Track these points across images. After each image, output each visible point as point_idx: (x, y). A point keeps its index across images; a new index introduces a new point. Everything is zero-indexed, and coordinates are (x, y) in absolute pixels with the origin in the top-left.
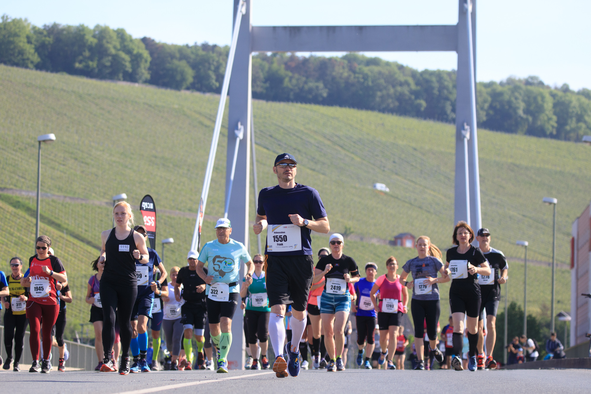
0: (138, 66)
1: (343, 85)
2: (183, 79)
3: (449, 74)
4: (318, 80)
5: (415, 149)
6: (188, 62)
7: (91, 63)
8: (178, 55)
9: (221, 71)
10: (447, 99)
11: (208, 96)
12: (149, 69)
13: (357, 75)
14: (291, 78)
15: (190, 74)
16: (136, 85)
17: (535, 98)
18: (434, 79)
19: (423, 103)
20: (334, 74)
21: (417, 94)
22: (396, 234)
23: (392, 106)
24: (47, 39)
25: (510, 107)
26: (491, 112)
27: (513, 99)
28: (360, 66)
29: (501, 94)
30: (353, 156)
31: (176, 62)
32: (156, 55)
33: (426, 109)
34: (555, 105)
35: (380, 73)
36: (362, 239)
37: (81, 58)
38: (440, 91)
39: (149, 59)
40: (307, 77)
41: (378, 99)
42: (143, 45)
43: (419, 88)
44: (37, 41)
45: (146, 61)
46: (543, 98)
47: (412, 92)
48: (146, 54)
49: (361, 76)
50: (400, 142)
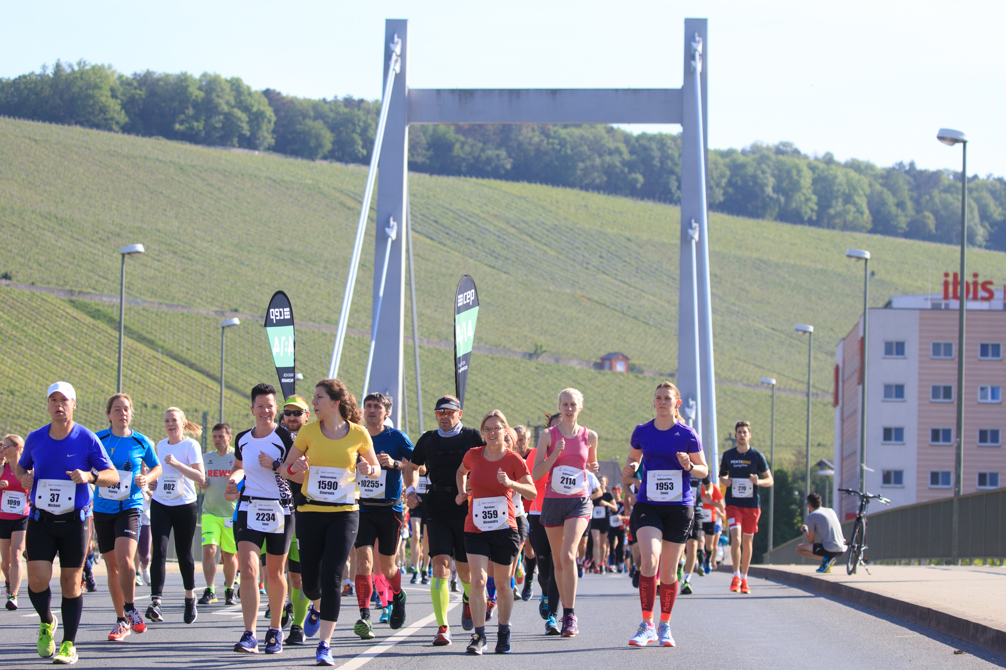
0: (259, 127)
1: (533, 153)
2: (320, 146)
3: (674, 139)
4: (499, 146)
5: (629, 240)
6: (326, 123)
7: (195, 124)
8: (312, 114)
9: (370, 133)
10: (672, 172)
11: (352, 167)
12: (274, 132)
13: (551, 140)
14: (463, 144)
15: (328, 138)
16: (257, 153)
17: (789, 172)
18: (654, 146)
19: (640, 178)
20: (521, 138)
21: (631, 166)
22: (603, 353)
23: (598, 181)
24: (138, 92)
25: (756, 183)
26: (730, 190)
27: (759, 173)
28: (555, 128)
29: (743, 166)
30: (545, 248)
31: (309, 122)
32: (282, 114)
33: (644, 185)
34: (815, 182)
35: (582, 137)
36: (557, 360)
37: (182, 117)
38: (661, 162)
39: (274, 119)
40: (485, 143)
41: (579, 172)
42: (265, 100)
43: (634, 157)
44: (124, 94)
45: (269, 122)
46: (799, 171)
47: (625, 163)
48: (269, 112)
49: (556, 141)
50: (609, 230)
